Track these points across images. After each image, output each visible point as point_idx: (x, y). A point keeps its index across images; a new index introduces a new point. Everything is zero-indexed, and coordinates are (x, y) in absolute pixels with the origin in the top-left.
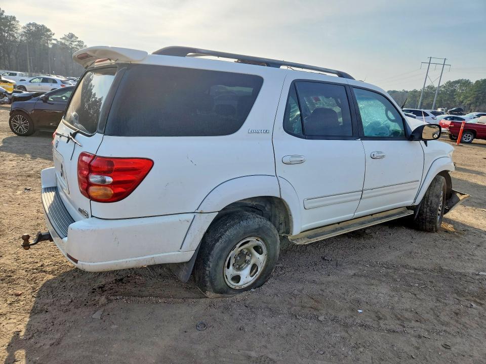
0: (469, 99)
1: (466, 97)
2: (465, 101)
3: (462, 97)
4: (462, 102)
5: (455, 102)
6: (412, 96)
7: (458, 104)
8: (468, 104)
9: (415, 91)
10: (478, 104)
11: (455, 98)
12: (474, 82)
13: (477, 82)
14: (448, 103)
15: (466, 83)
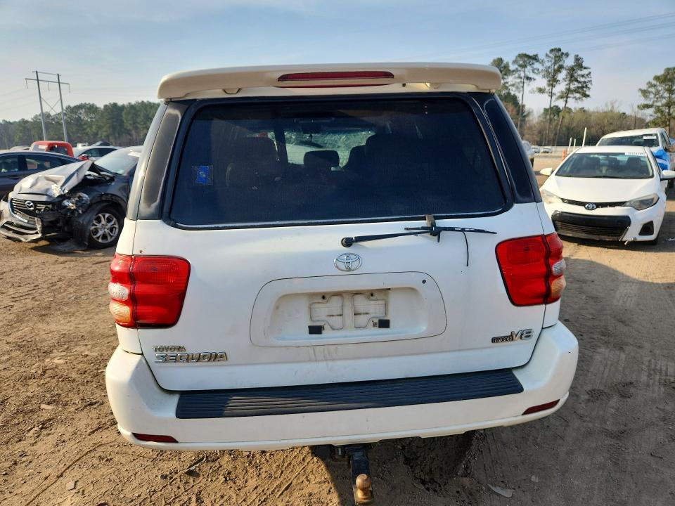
0: (104, 129)
1: (100, 128)
2: (100, 133)
3: (94, 127)
4: (97, 134)
5: (87, 134)
6: (21, 128)
7: (92, 137)
8: (105, 137)
9: (24, 122)
10: (117, 135)
11: (85, 129)
12: (102, 107)
13: (106, 106)
14: (79, 137)
15: (91, 109)
